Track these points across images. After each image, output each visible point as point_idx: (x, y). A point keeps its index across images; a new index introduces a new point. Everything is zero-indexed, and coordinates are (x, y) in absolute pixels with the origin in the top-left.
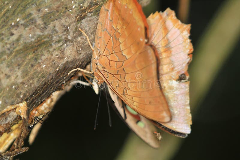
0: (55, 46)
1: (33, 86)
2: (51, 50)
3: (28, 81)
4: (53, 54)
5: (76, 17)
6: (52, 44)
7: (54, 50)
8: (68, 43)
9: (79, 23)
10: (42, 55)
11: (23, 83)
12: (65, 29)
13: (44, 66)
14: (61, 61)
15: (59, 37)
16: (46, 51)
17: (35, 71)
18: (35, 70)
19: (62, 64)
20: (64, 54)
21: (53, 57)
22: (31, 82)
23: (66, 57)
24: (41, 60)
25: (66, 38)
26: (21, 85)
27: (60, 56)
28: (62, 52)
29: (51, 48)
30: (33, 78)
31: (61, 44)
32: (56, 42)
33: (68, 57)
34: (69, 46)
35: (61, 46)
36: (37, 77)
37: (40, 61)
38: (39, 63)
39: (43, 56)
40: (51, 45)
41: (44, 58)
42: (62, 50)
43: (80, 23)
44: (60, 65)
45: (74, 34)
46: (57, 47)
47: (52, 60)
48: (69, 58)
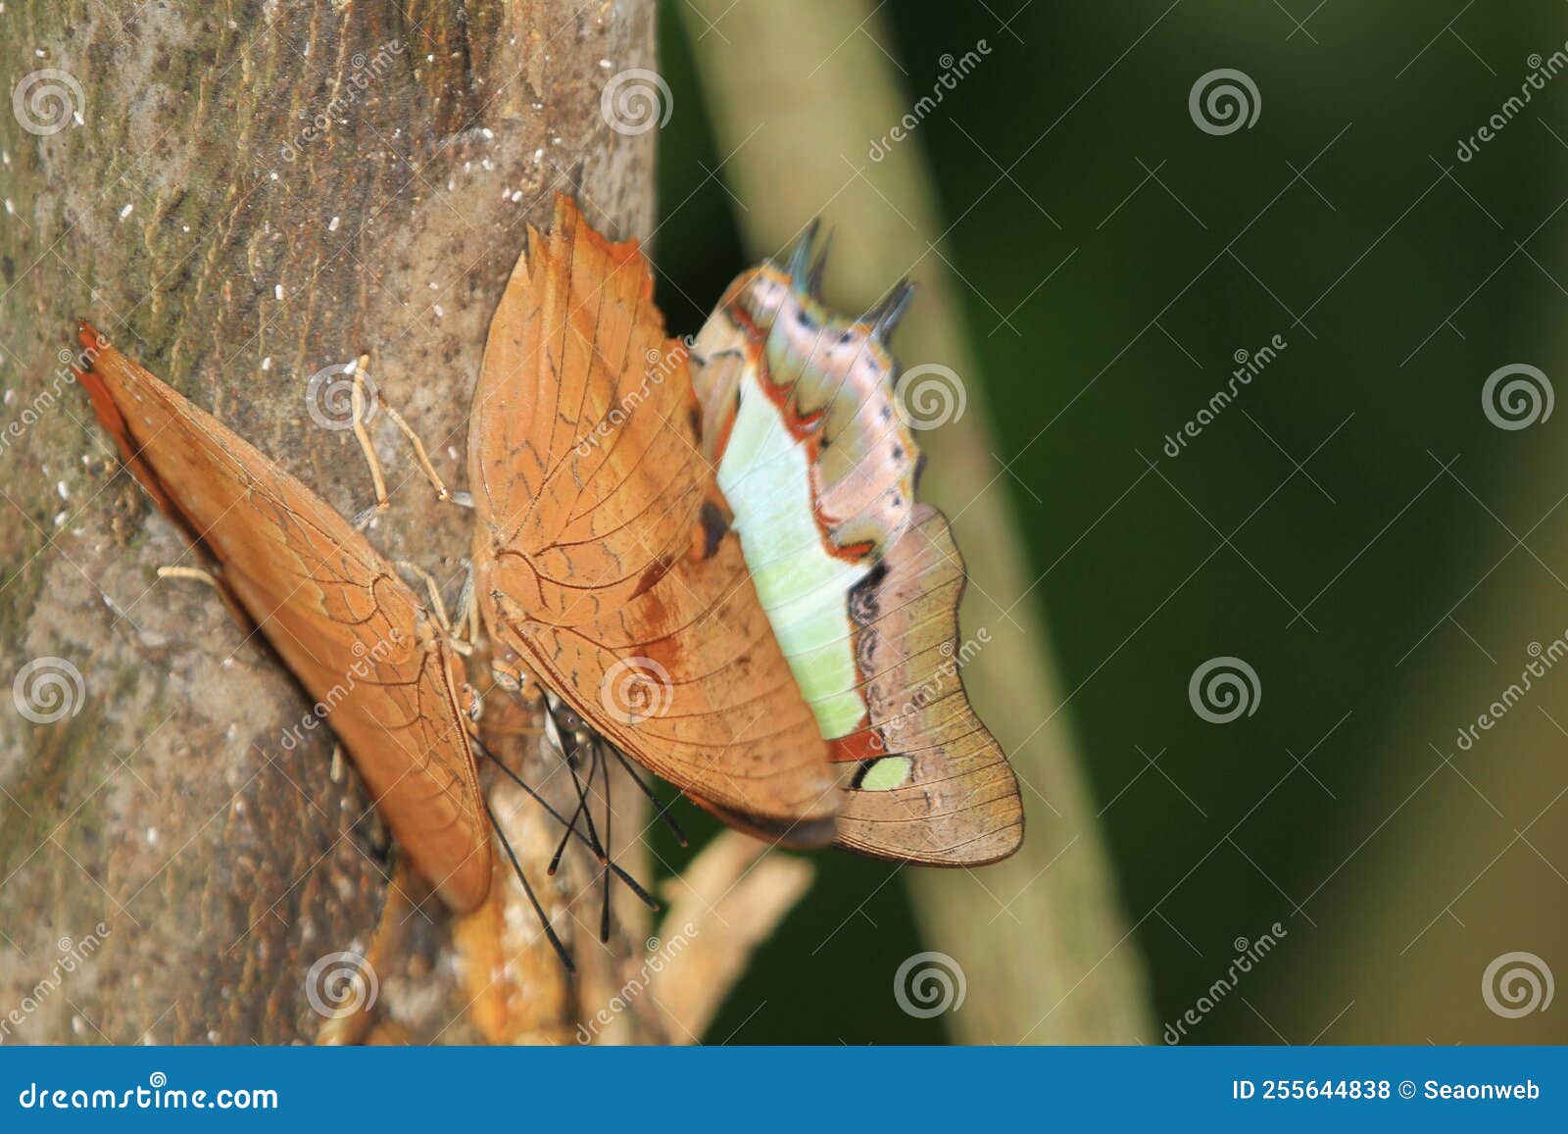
0: (128, 717)
1: (172, 958)
2: (127, 742)
3: (128, 951)
4: (153, 755)
5: (106, 530)
6: (106, 719)
7: (140, 735)
8: (178, 662)
9: (139, 549)
10: (105, 793)
11: (111, 979)
12: (98, 615)
13: (152, 836)
14: (219, 762)
15: (113, 666)
16: (106, 765)
17: (125, 887)
18: (121, 881)
19: (240, 771)
20: (208, 721)
21: (161, 771)
22: (145, 946)
23: (228, 727)
24: (116, 817)
25: (144, 651)
26: (106, 995)
27: (198, 743)
28: (189, 718)
29: (118, 737)
30: (146, 925)
31: (146, 689)
32: (118, 696)
33: (236, 721)
34: (197, 674)
35: (157, 699)
36: (161, 905)
37: (113, 829)
38: (120, 840)
39: (110, 796)
40: (105, 725)
41: (119, 803)
42: (181, 711)
43: (149, 544)
44: (232, 777)
45: (165, 606)
46: (140, 713)
47: (167, 788)
48: (245, 720)
